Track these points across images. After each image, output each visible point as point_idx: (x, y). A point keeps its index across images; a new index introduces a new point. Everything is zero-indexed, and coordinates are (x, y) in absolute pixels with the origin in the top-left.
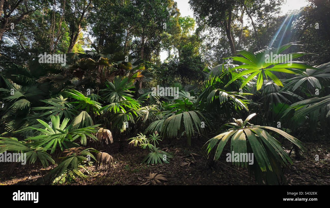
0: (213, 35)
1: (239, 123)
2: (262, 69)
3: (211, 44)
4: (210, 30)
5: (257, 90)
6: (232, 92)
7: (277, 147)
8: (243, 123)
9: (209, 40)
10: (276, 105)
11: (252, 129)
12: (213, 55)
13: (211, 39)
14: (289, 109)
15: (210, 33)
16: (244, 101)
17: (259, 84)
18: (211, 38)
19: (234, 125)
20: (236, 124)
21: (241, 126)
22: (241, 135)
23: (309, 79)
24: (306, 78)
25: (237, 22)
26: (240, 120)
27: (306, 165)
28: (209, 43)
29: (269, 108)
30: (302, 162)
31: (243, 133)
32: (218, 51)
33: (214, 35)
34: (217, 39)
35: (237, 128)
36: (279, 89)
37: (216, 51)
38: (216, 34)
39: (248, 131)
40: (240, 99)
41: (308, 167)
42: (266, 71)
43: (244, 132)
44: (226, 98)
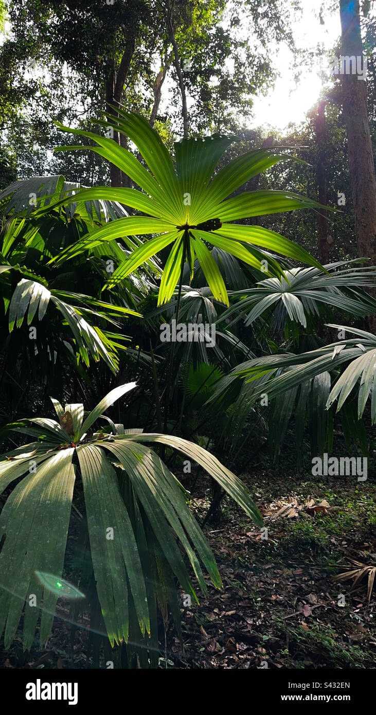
0: (62, 95)
1: (68, 421)
2: (186, 227)
3: (50, 125)
4: (55, 70)
5: (158, 304)
6: (74, 295)
7: (183, 519)
8: (85, 417)
9: (45, 109)
10: (195, 368)
11: (109, 447)
12: (48, 168)
13: (53, 109)
14: (229, 379)
15: (56, 84)
16: (109, 339)
17: (166, 285)
18: (55, 102)
19: (45, 429)
20: (55, 423)
21: (72, 434)
22: (59, 474)
23: (285, 297)
24: (279, 294)
25: (143, 88)
26: (77, 408)
27: (229, 539)
28: (44, 119)
29: (177, 377)
30: (222, 532)
31: (70, 467)
32: (69, 162)
33: (66, 98)
34: (75, 116)
35: (55, 441)
36: (214, 316)
37: (62, 158)
38: (72, 97)
39: (90, 453)
40: (96, 328)
41: (233, 545)
42: (195, 239)
43: (75, 459)
44: (40, 307)
